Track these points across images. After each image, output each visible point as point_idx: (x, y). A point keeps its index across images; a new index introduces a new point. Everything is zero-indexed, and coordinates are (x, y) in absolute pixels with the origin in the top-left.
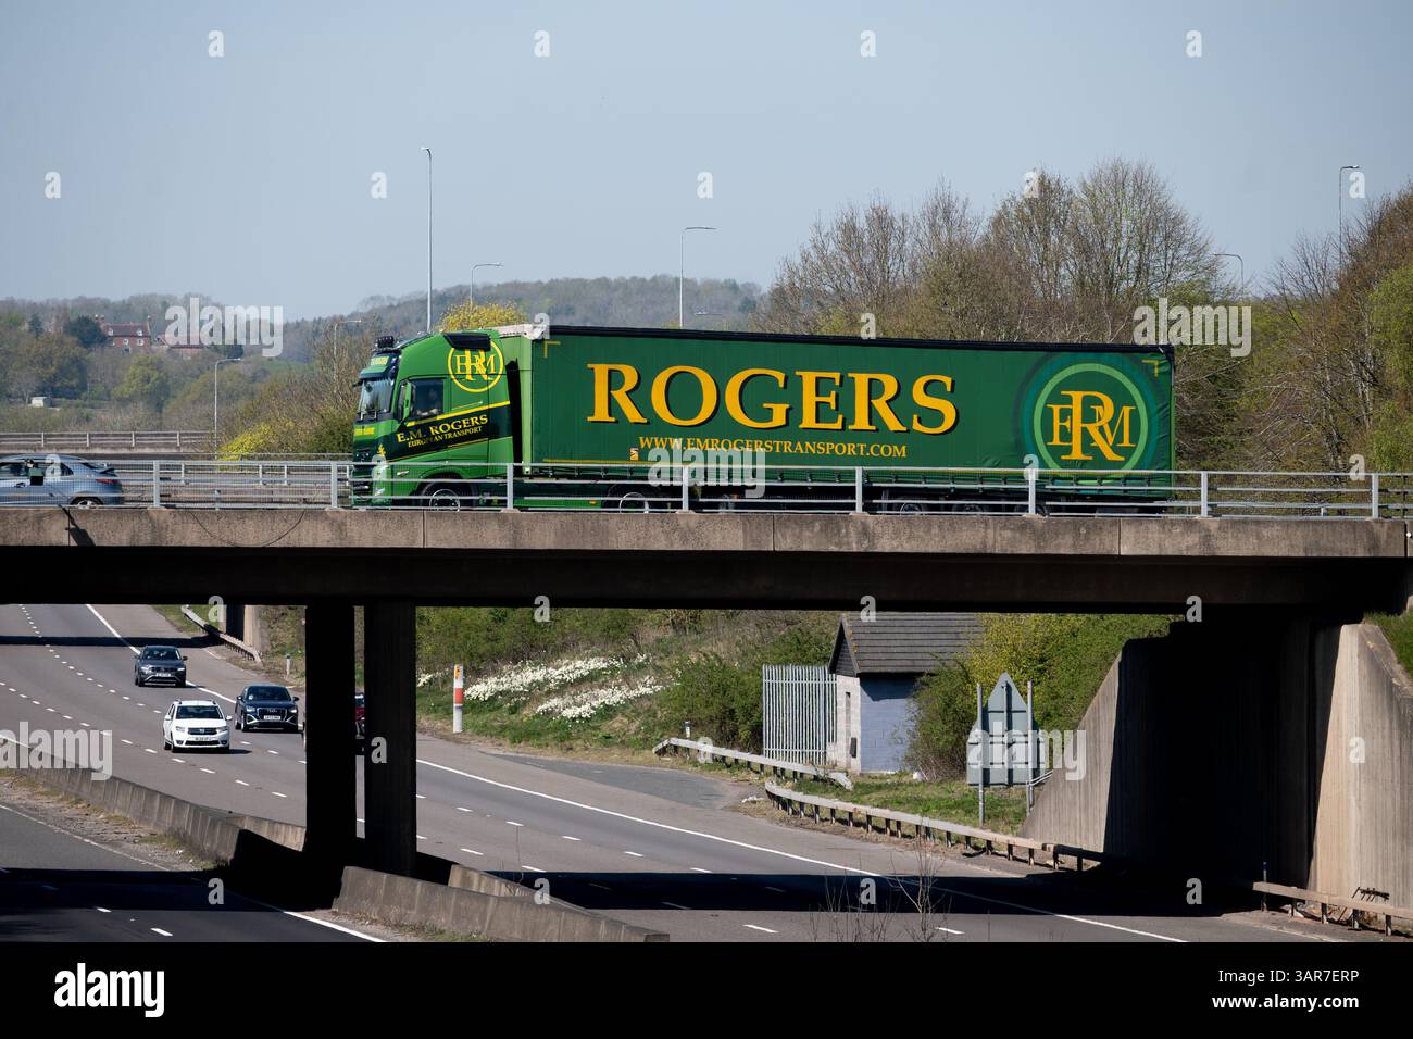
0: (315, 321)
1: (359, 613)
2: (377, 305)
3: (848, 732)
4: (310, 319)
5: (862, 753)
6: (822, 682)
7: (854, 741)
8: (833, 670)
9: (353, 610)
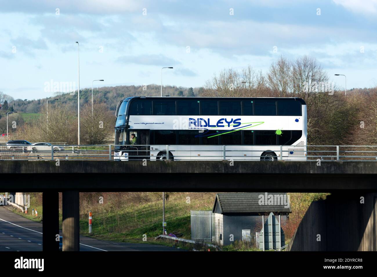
0: (38, 100)
1: (60, 195)
2: (58, 94)
3: (219, 232)
4: (36, 99)
5: (224, 239)
6: (210, 216)
7: (221, 235)
8: (214, 212)
9: (58, 193)
